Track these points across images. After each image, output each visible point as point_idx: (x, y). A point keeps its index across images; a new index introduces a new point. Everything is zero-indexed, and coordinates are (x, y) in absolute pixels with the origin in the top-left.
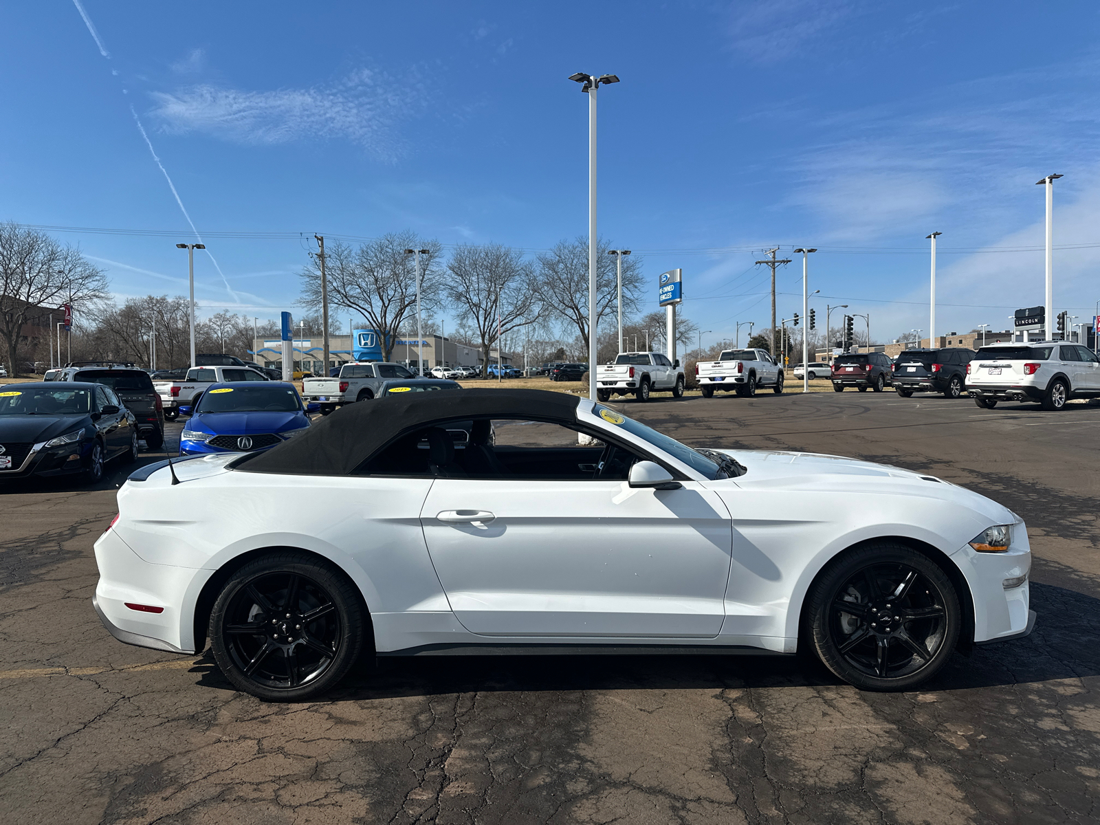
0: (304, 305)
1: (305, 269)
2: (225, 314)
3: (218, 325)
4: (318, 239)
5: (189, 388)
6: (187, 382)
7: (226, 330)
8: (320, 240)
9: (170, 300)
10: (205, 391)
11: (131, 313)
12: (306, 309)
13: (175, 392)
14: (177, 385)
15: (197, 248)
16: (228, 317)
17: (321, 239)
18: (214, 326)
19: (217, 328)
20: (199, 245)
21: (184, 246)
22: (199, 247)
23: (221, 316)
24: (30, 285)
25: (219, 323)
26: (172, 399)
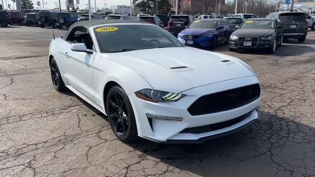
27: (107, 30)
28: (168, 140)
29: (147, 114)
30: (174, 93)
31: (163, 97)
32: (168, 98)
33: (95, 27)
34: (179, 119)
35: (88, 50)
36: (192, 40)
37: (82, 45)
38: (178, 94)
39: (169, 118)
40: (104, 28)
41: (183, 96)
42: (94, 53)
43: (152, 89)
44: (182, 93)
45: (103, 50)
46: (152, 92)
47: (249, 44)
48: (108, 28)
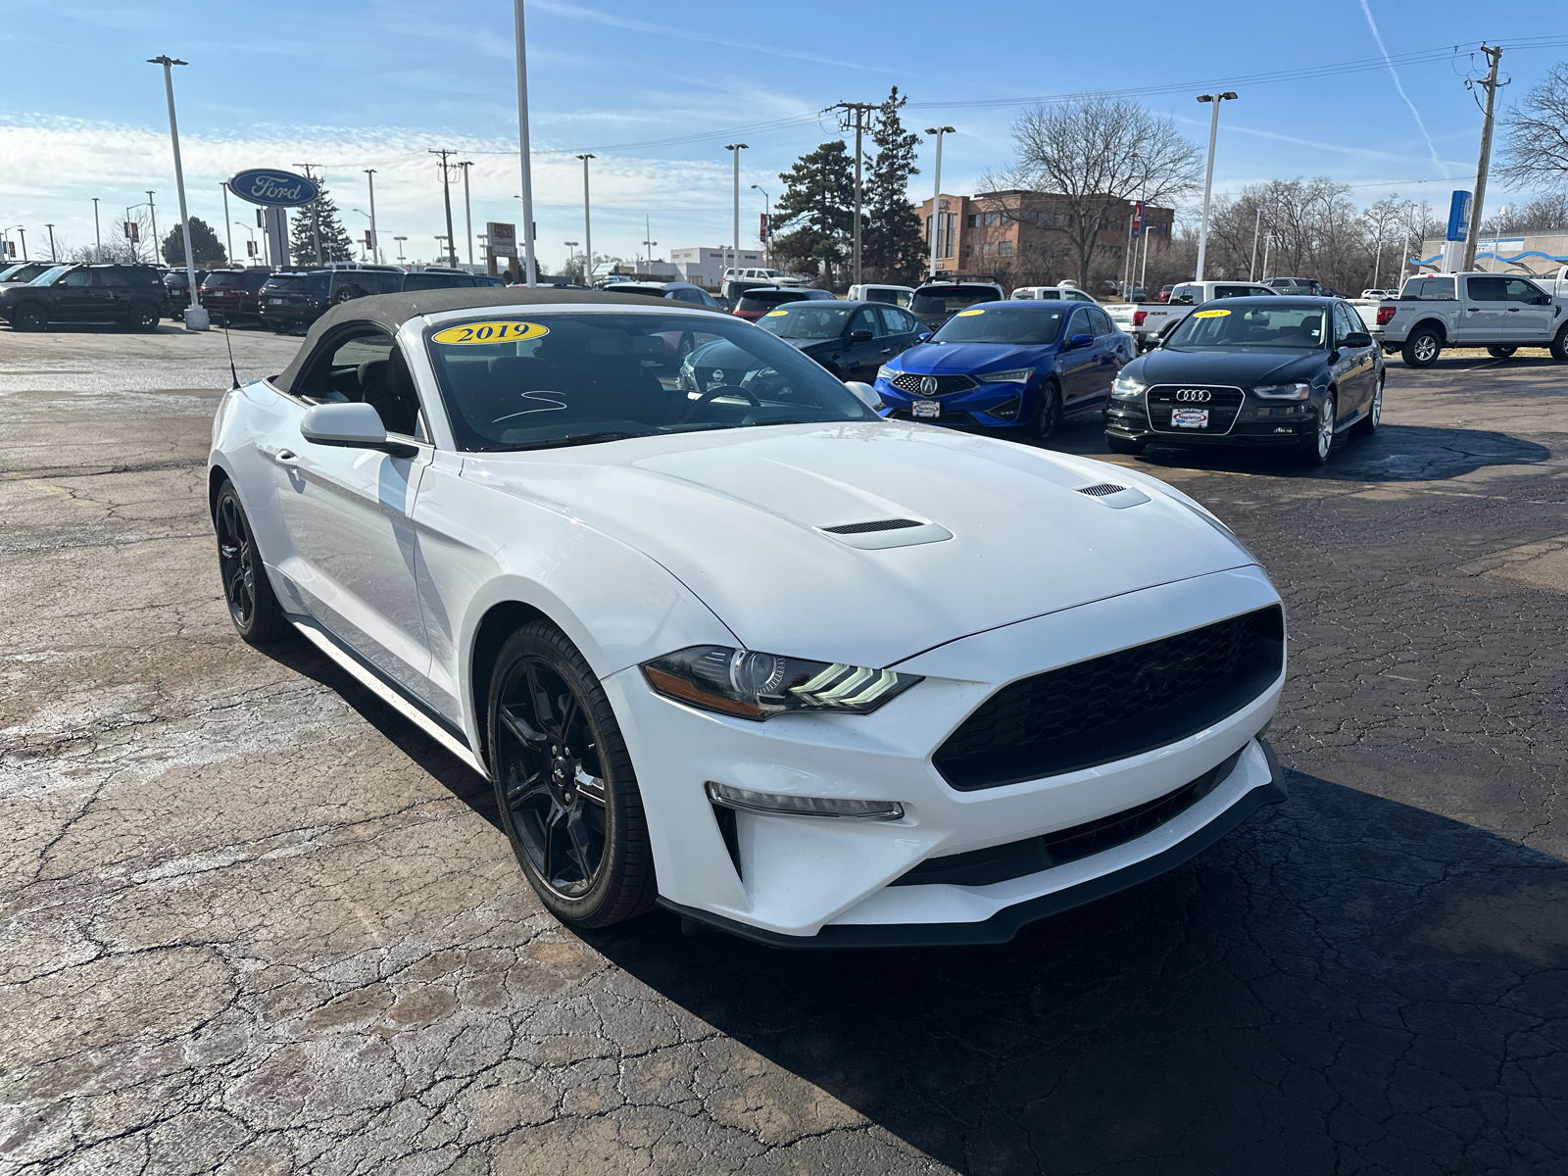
0: (1499, 177)
1: (1511, 110)
2: (1391, 202)
3: (1377, 221)
4: (1488, 51)
5: (1159, 313)
6: (1171, 304)
7: (1388, 228)
8: (1492, 53)
9: (1304, 184)
10: (1182, 318)
11: (1249, 208)
12: (1502, 184)
13: (1139, 319)
14: (1143, 309)
15: (1227, 98)
16: (1395, 206)
17: (1497, 53)
18: (1372, 221)
19: (1376, 224)
20: (1228, 94)
21: (1207, 99)
22: (1228, 96)
23: (1385, 205)
24: (1113, 177)
25: (1379, 217)
26: (1134, 329)
27: (494, 339)
28: (827, 930)
29: (707, 786)
30: (853, 669)
31: (796, 689)
32: (823, 695)
33: (429, 320)
34: (885, 812)
35: (392, 438)
36: (933, 398)
37: (361, 412)
38: (877, 675)
39: (828, 807)
40: (476, 327)
41: (908, 683)
42: (425, 450)
43: (735, 644)
44: (899, 668)
45: (468, 438)
46: (737, 661)
47: (1195, 419)
48: (497, 327)
